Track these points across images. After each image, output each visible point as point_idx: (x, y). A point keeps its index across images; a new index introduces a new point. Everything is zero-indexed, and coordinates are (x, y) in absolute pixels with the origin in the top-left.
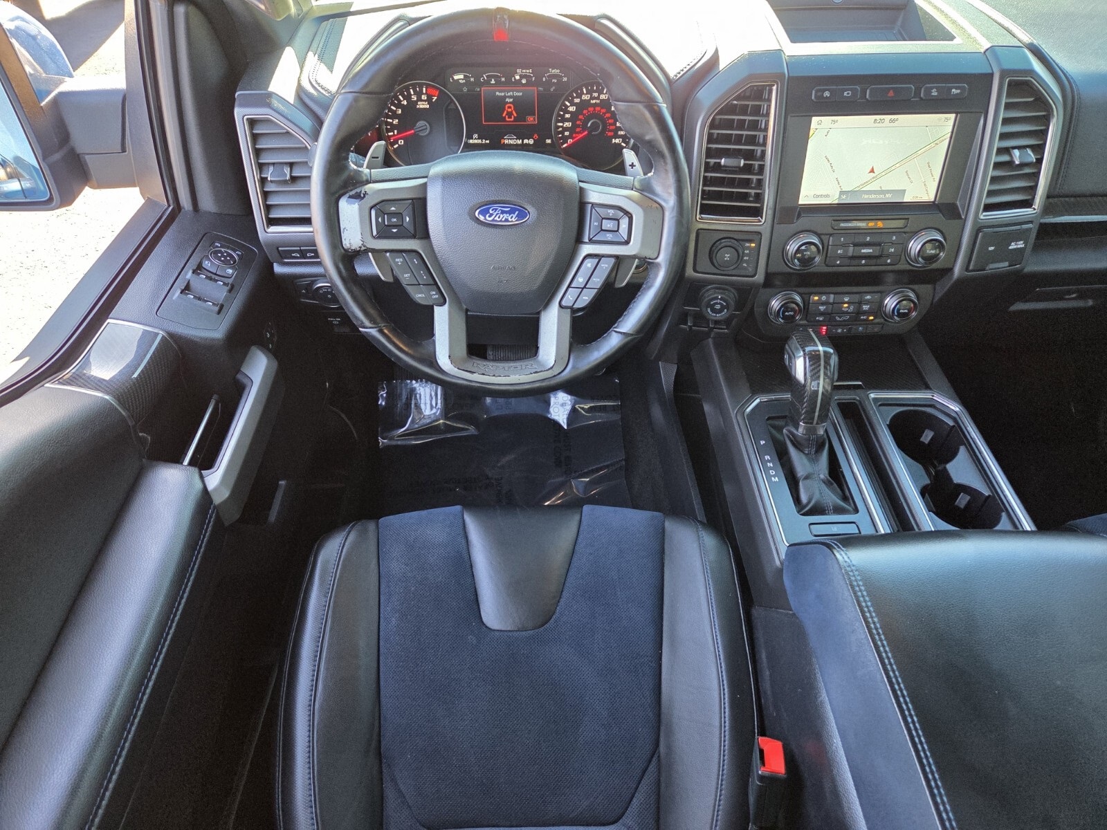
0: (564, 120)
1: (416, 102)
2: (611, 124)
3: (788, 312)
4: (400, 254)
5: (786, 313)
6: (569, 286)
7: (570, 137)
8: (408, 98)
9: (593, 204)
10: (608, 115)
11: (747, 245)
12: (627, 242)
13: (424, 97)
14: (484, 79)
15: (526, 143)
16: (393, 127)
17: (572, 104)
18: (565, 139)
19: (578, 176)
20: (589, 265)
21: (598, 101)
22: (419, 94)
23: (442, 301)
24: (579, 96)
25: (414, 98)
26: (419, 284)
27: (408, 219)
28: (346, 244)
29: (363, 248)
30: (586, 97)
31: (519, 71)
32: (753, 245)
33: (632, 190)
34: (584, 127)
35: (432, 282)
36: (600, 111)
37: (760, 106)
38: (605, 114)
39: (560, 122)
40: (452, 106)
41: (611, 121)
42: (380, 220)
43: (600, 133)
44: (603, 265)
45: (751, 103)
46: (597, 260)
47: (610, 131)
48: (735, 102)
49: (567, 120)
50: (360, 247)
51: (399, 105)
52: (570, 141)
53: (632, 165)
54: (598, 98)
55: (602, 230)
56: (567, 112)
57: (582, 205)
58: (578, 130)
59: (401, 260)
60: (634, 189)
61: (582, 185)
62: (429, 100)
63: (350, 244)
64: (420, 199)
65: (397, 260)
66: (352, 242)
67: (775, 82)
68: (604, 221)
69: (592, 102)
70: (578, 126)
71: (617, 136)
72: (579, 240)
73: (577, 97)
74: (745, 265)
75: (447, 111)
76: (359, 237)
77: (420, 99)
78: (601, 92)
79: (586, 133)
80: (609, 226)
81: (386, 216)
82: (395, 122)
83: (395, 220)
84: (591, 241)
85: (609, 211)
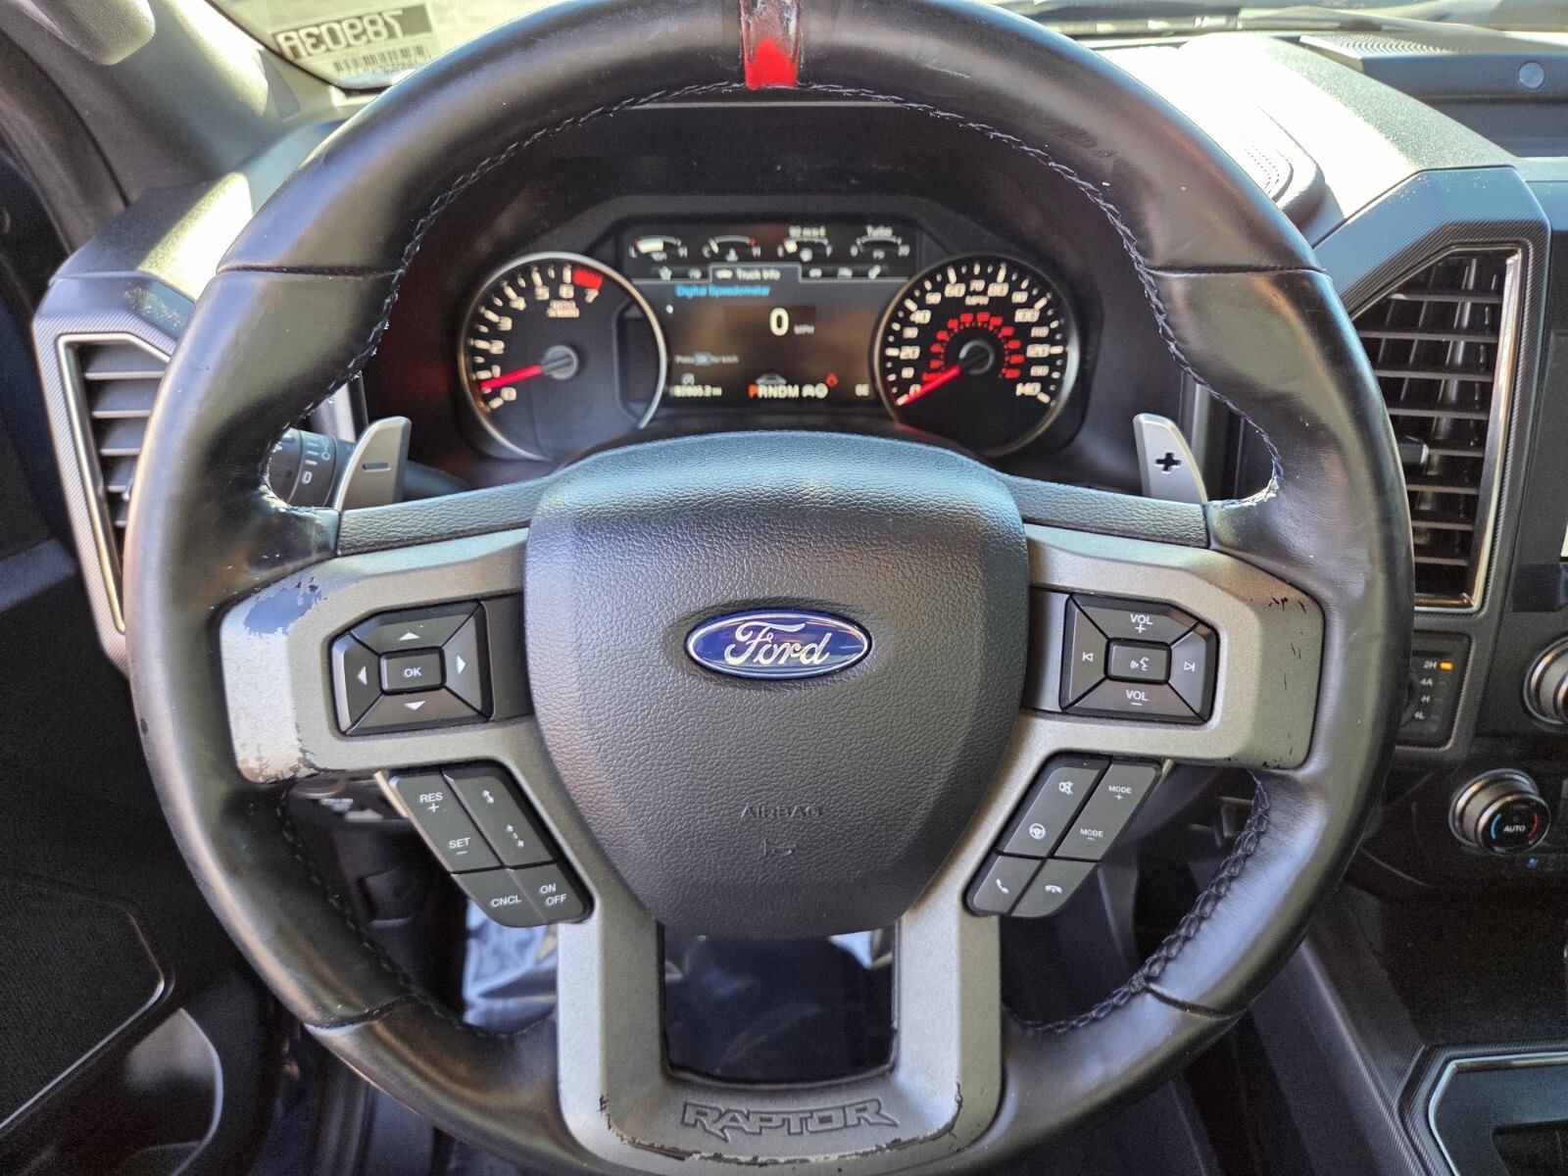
0: (901, 342)
1: (546, 304)
2: (1013, 352)
3: (1512, 824)
4: (433, 779)
5: (1508, 829)
6: (995, 849)
7: (915, 380)
8: (528, 292)
9: (1072, 594)
10: (1008, 331)
11: (1430, 664)
12: (1202, 717)
13: (566, 291)
14: (711, 252)
15: (809, 397)
16: (491, 360)
17: (922, 305)
18: (904, 385)
19: (1019, 505)
20: (1066, 787)
21: (984, 301)
22: (554, 285)
23: (578, 907)
24: (939, 288)
25: (543, 293)
26: (502, 866)
27: (461, 665)
28: (245, 761)
29: (304, 772)
30: (954, 290)
31: (795, 232)
32: (1446, 666)
33: (1207, 547)
34: (951, 358)
35: (544, 855)
36: (988, 322)
37: (1454, 306)
38: (999, 328)
39: (892, 345)
40: (633, 313)
41: (1015, 344)
42: (363, 676)
43: (988, 373)
44: (1113, 789)
45: (1426, 299)
46: (1095, 773)
47: (1012, 367)
48: (1401, 297)
49: (910, 342)
50: (295, 770)
51: (506, 310)
52: (915, 389)
53: (1169, 461)
54: (984, 292)
55: (1108, 676)
56: (906, 322)
57: (1038, 593)
58: (935, 364)
59: (439, 797)
60: (1214, 545)
61: (1033, 532)
62: (579, 298)
63: (259, 759)
64: (503, 595)
65: (424, 798)
66: (266, 753)
67: (1518, 243)
68: (1114, 648)
69: (971, 301)
70: (936, 356)
71: (1027, 379)
72: (1028, 704)
73: (933, 291)
74: (1419, 715)
75: (622, 322)
76: (292, 736)
77: (555, 296)
78: (990, 279)
79: (953, 372)
80: (1134, 665)
81: (384, 663)
82: (497, 347)
83: (416, 672)
84: (1067, 710)
85: (1135, 618)
